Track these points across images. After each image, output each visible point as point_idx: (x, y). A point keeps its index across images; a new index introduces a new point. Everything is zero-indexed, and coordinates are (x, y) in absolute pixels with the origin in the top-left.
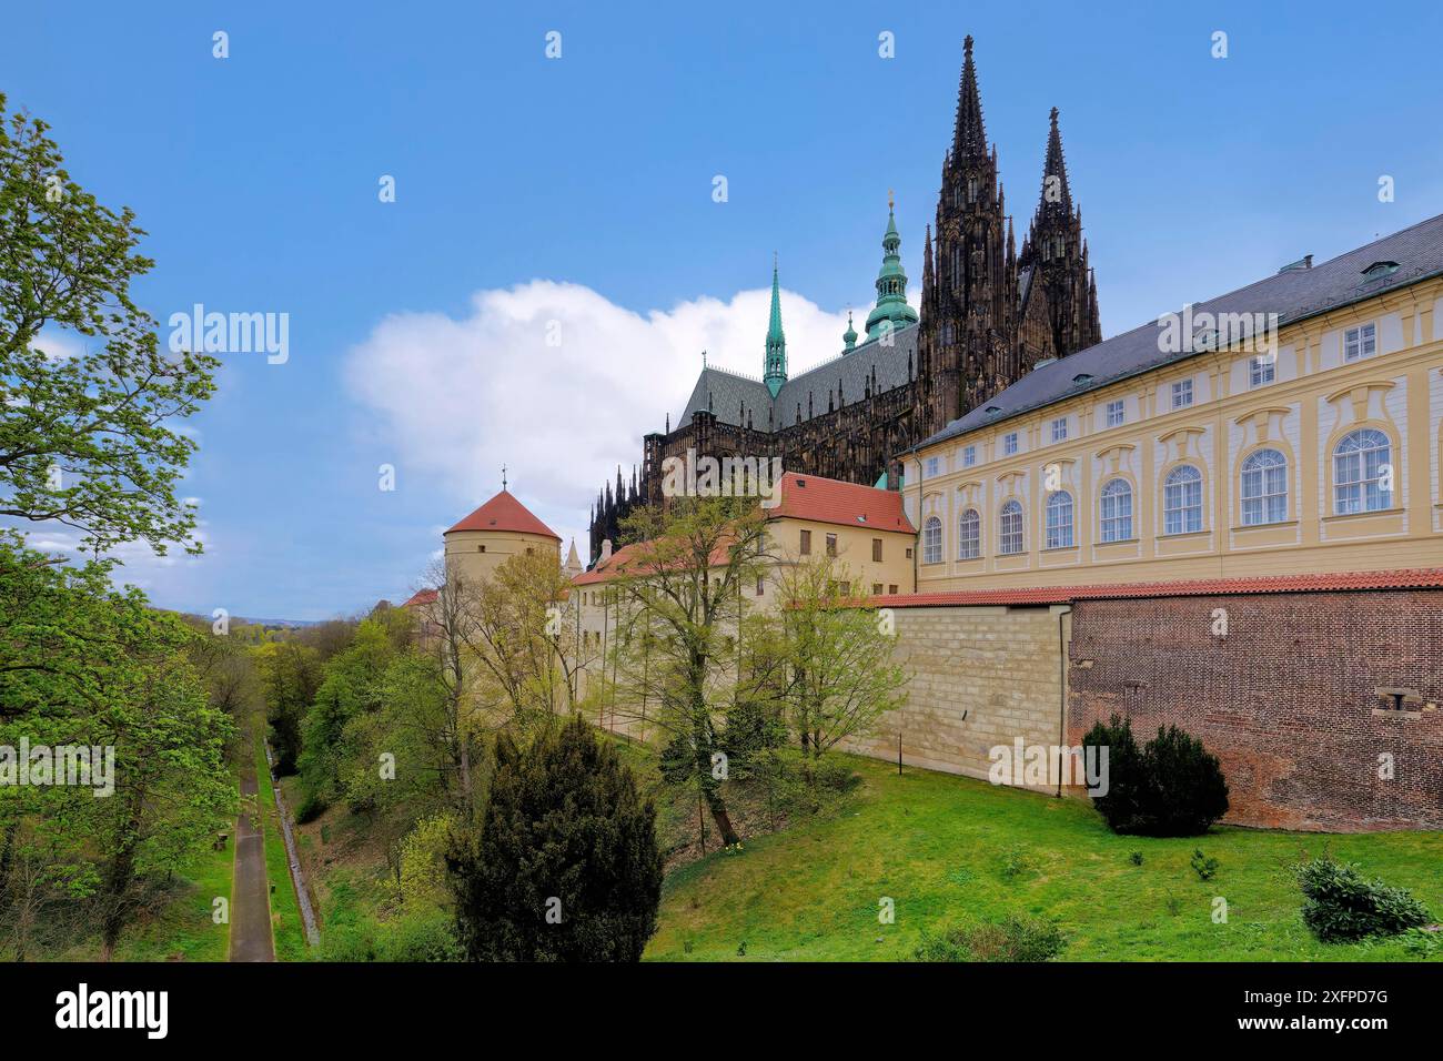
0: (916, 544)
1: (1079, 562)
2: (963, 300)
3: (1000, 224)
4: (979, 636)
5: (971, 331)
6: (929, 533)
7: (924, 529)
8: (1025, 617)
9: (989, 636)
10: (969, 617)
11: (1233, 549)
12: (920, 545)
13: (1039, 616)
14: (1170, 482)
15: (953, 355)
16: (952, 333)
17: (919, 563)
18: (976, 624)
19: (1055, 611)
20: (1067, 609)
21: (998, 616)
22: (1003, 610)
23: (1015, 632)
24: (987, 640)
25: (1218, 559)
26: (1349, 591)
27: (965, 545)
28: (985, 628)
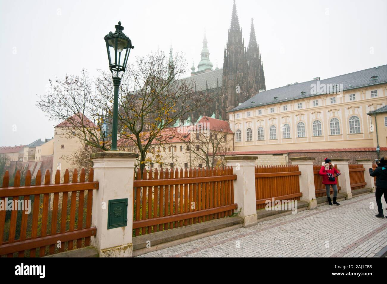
0: (234, 136)
1: (278, 143)
2: (235, 68)
3: (244, 49)
4: (266, 162)
5: (238, 77)
6: (237, 134)
7: (236, 133)
8: (277, 157)
9: (268, 161)
10: (263, 157)
11: (312, 141)
12: (235, 137)
13: (281, 157)
14: (298, 125)
15: (233, 83)
16: (233, 76)
17: (235, 141)
18: (265, 159)
19: (284, 156)
20: (287, 155)
21: (271, 157)
22: (272, 155)
23: (275, 160)
24: (268, 162)
25: (309, 143)
26: (340, 152)
27: (248, 137)
28: (267, 160)
